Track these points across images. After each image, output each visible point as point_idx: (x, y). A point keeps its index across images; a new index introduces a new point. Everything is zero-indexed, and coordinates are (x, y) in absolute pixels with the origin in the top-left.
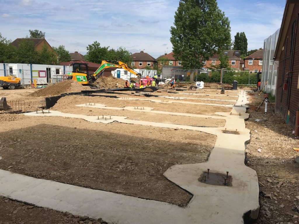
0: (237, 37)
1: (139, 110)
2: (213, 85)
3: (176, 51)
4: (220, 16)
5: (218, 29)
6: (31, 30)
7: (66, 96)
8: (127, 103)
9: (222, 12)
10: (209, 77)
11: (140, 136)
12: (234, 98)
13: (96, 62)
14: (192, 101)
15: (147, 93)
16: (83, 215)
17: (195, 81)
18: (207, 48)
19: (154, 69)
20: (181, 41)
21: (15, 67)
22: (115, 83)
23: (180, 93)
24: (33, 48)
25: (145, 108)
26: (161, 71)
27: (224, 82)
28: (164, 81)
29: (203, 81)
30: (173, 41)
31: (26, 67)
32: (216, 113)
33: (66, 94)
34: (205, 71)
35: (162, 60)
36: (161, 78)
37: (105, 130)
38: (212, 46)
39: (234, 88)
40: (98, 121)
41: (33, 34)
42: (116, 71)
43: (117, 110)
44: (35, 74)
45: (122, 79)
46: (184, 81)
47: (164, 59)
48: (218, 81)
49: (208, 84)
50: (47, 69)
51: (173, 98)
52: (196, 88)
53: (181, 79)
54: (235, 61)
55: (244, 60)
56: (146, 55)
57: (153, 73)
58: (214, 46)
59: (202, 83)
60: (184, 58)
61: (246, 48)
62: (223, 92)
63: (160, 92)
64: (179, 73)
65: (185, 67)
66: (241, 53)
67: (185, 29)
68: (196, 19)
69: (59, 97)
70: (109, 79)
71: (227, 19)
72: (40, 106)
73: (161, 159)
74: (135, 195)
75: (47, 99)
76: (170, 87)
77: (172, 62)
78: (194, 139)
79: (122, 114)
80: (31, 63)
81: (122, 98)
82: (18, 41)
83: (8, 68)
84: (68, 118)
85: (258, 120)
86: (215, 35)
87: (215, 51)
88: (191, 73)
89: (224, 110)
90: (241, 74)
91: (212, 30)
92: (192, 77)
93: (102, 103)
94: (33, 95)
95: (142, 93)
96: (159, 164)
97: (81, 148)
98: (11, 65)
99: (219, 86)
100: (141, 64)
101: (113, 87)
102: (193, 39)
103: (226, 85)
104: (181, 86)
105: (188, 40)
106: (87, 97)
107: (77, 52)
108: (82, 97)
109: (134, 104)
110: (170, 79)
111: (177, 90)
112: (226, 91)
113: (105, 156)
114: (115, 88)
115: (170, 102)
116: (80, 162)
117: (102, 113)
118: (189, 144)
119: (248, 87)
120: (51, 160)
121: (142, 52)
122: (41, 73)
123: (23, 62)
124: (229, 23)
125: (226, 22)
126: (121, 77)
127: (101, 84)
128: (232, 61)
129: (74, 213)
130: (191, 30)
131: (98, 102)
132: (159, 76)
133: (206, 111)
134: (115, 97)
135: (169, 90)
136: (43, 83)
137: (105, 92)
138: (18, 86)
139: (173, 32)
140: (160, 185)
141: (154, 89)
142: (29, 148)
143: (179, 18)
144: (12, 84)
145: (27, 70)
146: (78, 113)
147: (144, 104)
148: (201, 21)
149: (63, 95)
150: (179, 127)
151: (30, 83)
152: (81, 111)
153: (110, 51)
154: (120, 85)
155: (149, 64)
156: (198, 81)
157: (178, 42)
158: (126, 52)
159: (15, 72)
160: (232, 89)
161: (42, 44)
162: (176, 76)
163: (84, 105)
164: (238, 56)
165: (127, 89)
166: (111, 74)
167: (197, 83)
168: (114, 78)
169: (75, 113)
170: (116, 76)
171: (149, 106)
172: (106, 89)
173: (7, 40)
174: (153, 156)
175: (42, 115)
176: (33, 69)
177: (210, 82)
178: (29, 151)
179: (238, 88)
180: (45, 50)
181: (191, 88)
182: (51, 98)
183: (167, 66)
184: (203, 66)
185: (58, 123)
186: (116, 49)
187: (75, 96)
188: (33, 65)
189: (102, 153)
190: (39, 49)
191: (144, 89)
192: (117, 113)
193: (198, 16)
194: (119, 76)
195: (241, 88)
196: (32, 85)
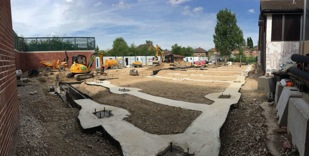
0: (248, 39)
1: (197, 75)
2: (237, 63)
3: (217, 47)
4: (238, 29)
5: (237, 36)
6: (147, 40)
7: (162, 70)
8: (191, 73)
9: (239, 27)
10: (234, 59)
11: (196, 85)
12: (244, 69)
13: (176, 54)
14: (224, 71)
15: (202, 68)
16: (173, 106)
17: (227, 61)
18: (232, 45)
19: (206, 56)
20: (219, 42)
21: (139, 57)
22: (185, 64)
23: (219, 67)
24: (147, 49)
25: (200, 75)
26: (210, 57)
27: (242, 62)
28: (211, 62)
29: (231, 61)
30: (215, 42)
31: (144, 57)
32: (234, 75)
33: (162, 69)
34: (232, 56)
35: (210, 52)
36: (210, 61)
37: (181, 83)
38: (235, 44)
39: (247, 64)
40: (177, 80)
41: (147, 42)
42: (186, 58)
43: (186, 76)
44: (148, 61)
45: (189, 62)
46: (222, 62)
47: (211, 51)
48: (239, 61)
49: (234, 63)
50: (153, 58)
51: (215, 70)
52: (227, 65)
53: (220, 61)
54: (248, 51)
55: (252, 51)
56: (202, 49)
57: (206, 59)
58: (236, 44)
59: (231, 63)
60: (221, 50)
61: (252, 45)
62: (240, 67)
63: (209, 68)
64: (219, 58)
65: (222, 55)
66: (251, 48)
67: (220, 36)
68: (226, 31)
69: (159, 71)
70: (182, 62)
71: (241, 31)
72: (151, 74)
73: (204, 92)
74: (192, 102)
75: (154, 71)
76: (214, 65)
77: (216, 52)
78: (220, 85)
79: (189, 76)
80: (146, 55)
81: (189, 71)
82: (141, 46)
83: (136, 58)
84: (164, 78)
85: (251, 77)
86: (236, 38)
87: (237, 47)
88: (225, 58)
89: (238, 74)
90: (250, 58)
91: (234, 36)
92: (226, 60)
93: (179, 73)
94: (147, 70)
95: (199, 68)
96: (203, 93)
97: (171, 88)
98: (138, 57)
99: (239, 64)
100: (199, 54)
101: (184, 66)
102: (225, 41)
103: (243, 63)
104: (220, 65)
105: (223, 41)
106: (172, 71)
107: (166, 49)
108: (170, 70)
109: (195, 73)
110: (214, 61)
111: (217, 66)
112: (241, 66)
113: (180, 91)
114: (185, 66)
115: (213, 72)
116: (171, 93)
117: (179, 77)
118: (217, 87)
119: (253, 63)
120: (160, 91)
121: (200, 48)
122: (150, 60)
123: (142, 55)
124: (242, 32)
125: (241, 32)
126: (188, 61)
127: (178, 65)
128: (246, 51)
129: (170, 106)
130: (223, 36)
131: (177, 73)
132: (209, 60)
133: (229, 75)
134: (185, 70)
135: (213, 67)
136: (151, 65)
137: (180, 68)
138: (141, 66)
139: (214, 37)
140: (202, 99)
141: (205, 66)
142: (151, 87)
143: (217, 30)
144: (138, 65)
145: (144, 59)
146: (169, 77)
147: (199, 73)
148: (229, 32)
149: (161, 70)
150: (215, 81)
151: (145, 65)
152: (170, 76)
153: (183, 48)
154: (188, 65)
155: (203, 54)
156: (229, 61)
157: (217, 42)
158: (191, 48)
159: (139, 60)
160: (246, 65)
161: (151, 47)
162: (217, 59)
163: (171, 74)
164: (249, 49)
165: (192, 67)
166: (183, 60)
167: (228, 62)
168: (185, 62)
169: (167, 77)
170: (186, 61)
171: (202, 74)
172: (181, 67)
173: (137, 46)
174: (201, 91)
175: (153, 77)
176: (147, 58)
177: (235, 62)
178: (151, 88)
179: (248, 64)
180: (152, 49)
181: (225, 65)
182: (156, 71)
183: (213, 55)
184: (231, 54)
185: (160, 80)
186: (186, 47)
187: (166, 70)
188: (147, 56)
189: (179, 90)
190: (150, 49)
191: (200, 66)
192: (186, 77)
193: (226, 29)
194: (187, 60)
195: (250, 64)
196: (146, 66)
